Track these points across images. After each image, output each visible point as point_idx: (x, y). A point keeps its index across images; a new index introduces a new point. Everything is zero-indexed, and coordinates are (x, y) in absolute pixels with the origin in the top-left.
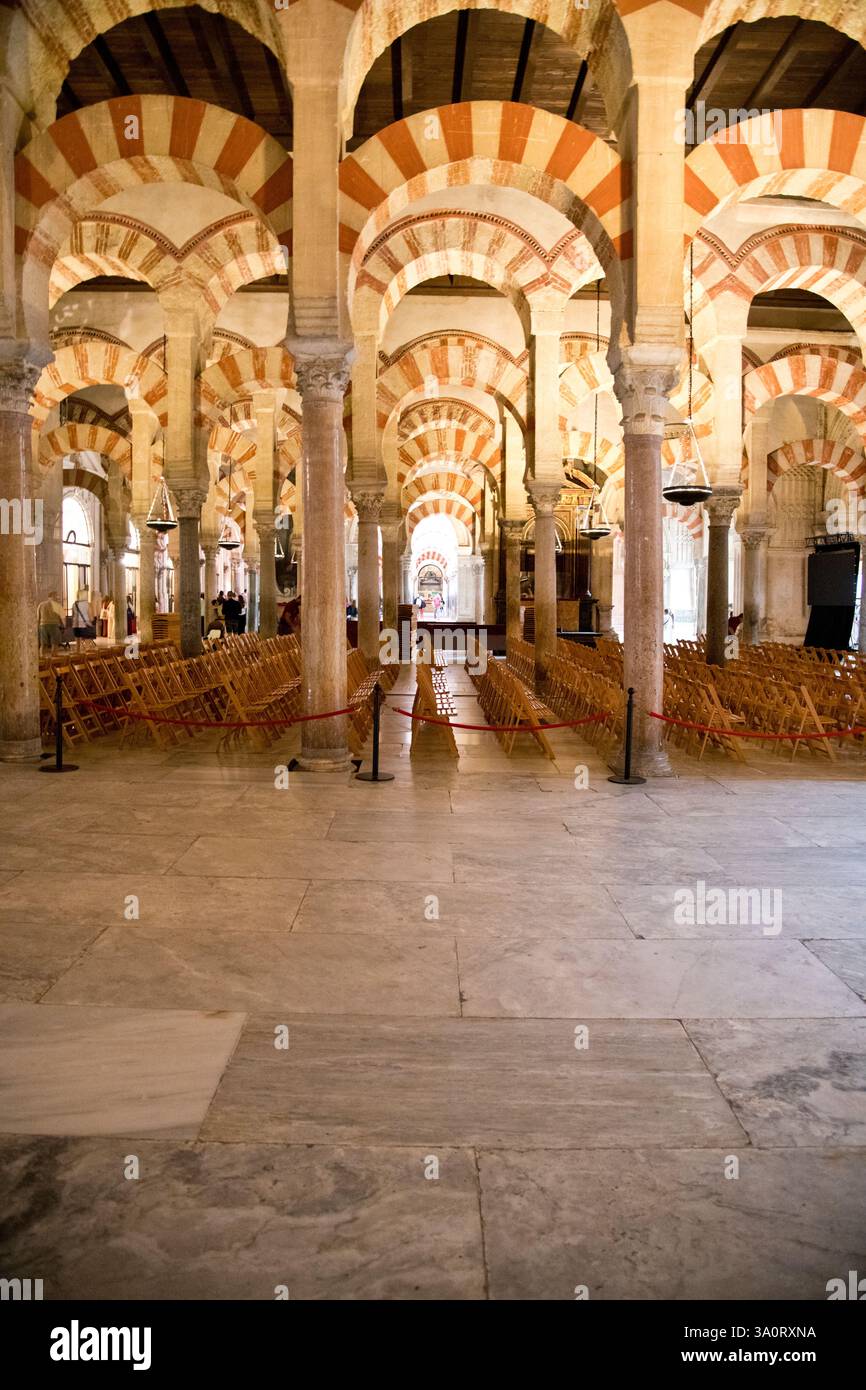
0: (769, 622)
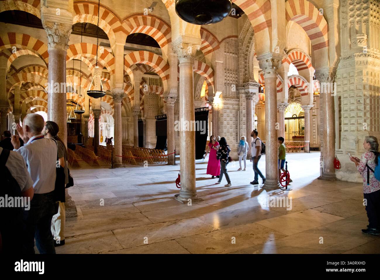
0: (129, 140)
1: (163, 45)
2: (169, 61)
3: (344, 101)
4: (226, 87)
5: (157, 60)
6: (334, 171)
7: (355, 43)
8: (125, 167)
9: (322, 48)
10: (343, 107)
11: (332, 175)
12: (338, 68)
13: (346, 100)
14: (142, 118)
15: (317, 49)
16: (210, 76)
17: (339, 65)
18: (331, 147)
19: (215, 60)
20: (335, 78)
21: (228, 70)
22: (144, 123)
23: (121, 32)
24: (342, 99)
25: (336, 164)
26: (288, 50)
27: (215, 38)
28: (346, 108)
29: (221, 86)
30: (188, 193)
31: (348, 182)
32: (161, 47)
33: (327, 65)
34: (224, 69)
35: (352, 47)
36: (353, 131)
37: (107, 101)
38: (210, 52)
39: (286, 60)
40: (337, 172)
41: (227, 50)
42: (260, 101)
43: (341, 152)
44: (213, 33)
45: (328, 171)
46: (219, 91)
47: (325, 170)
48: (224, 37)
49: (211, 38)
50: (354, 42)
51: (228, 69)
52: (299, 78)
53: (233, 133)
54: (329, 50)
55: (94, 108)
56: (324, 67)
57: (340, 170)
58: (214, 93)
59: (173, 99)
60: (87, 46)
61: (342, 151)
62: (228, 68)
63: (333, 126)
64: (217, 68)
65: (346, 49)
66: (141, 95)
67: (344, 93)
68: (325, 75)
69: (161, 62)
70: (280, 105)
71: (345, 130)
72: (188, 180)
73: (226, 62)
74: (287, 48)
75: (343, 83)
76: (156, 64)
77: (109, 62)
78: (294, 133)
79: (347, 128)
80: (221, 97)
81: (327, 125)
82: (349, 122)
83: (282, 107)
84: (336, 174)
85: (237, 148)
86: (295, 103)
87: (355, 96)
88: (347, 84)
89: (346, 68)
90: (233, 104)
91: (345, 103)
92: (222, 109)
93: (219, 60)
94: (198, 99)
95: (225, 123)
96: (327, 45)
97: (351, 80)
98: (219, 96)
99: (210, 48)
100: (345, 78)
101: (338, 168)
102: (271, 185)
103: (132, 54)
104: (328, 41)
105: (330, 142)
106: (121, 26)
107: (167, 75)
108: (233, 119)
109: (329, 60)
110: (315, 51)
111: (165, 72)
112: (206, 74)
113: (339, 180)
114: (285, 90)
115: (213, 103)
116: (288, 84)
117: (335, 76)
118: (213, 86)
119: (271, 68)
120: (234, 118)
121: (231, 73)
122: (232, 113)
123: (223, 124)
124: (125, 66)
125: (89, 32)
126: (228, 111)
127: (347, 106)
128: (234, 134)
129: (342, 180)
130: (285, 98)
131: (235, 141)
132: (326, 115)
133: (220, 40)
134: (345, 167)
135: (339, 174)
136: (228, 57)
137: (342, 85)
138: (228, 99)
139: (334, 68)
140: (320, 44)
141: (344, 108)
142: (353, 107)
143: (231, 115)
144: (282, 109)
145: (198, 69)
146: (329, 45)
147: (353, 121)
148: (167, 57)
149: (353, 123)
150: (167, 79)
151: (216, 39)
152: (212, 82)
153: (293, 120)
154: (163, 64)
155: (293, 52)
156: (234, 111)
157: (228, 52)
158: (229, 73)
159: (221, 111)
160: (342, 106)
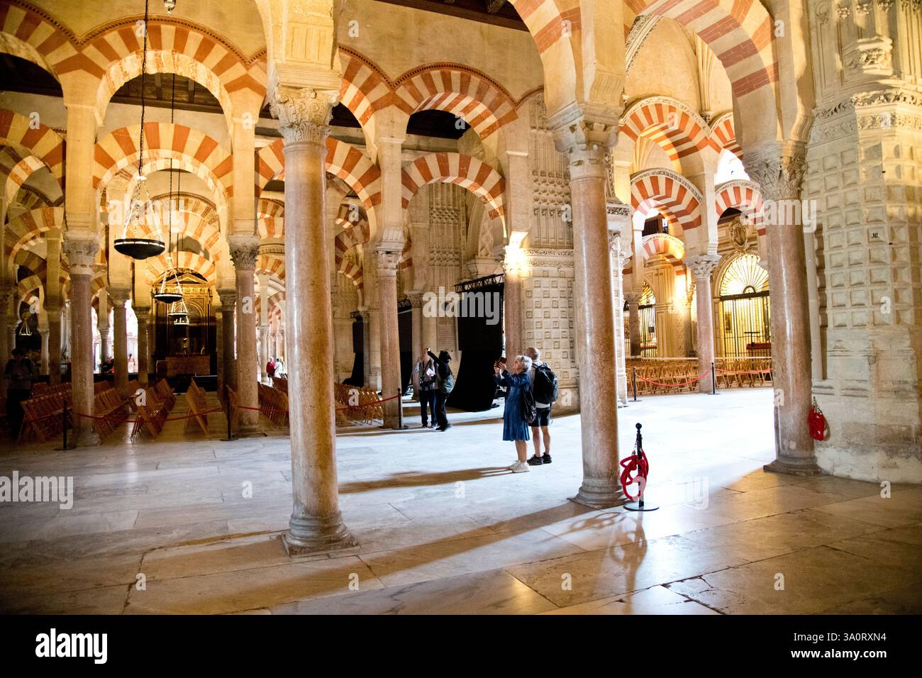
1: (365, 118)
2: (379, 158)
3: (830, 240)
4: (539, 220)
5: (345, 158)
6: (812, 448)
7: (856, 66)
8: (266, 436)
9: (758, 87)
10: (831, 255)
11: (804, 459)
12: (811, 142)
13: (839, 233)
14: (360, 309)
15: (744, 93)
16: (493, 193)
17: (813, 133)
18: (799, 375)
19: (506, 150)
20: (802, 172)
21: (543, 174)
22: (365, 322)
23: (247, 90)
24: (825, 233)
25: (816, 425)
26: (711, 114)
27: (502, 90)
28: (838, 259)
29: (525, 216)
30: (305, 523)
31: (852, 480)
32: (362, 125)
33: (775, 134)
34: (531, 173)
35: (846, 77)
36: (862, 326)
37: (270, 268)
38: (491, 129)
39: (707, 141)
40: (821, 449)
41: (538, 123)
42: (661, 255)
43: (828, 391)
44: (497, 79)
45: (793, 446)
46: (518, 230)
47: (785, 443)
48: (527, 89)
49: (492, 94)
50: (852, 63)
51: (542, 172)
52: (747, 189)
53: (562, 341)
54: (778, 90)
55: (220, 287)
56: (766, 142)
57: (829, 442)
58: (505, 236)
59: (394, 256)
60: (160, 131)
61: (831, 388)
62: (542, 168)
63: (800, 311)
64: (511, 170)
65: (830, 86)
66: (339, 251)
67: (829, 214)
68: (771, 164)
69: (357, 162)
70: (696, 262)
71: (837, 324)
72: (306, 484)
73: (536, 154)
74: (709, 110)
75: (825, 186)
76: (343, 168)
77: (218, 167)
78: (750, 334)
79: (844, 316)
80: (525, 245)
81: (783, 310)
82: (849, 301)
83: (702, 266)
84: (817, 454)
85: (574, 381)
86: (749, 256)
87: (861, 223)
88: (837, 187)
89: (833, 139)
90: (558, 265)
91: (835, 244)
92: (529, 279)
93: (517, 150)
94: (487, 255)
95: (538, 313)
96: (770, 77)
97: (847, 174)
98: (520, 244)
99: (491, 120)
100: (830, 169)
101: (821, 438)
102: (596, 493)
103: (278, 145)
104: (776, 66)
105: (794, 361)
106: (247, 76)
107: (374, 195)
108: (560, 302)
109: (781, 119)
110: (740, 99)
111: (369, 187)
112: (481, 188)
113: (828, 475)
114: (707, 220)
115: (505, 261)
116: (717, 203)
117: (803, 168)
118: (502, 218)
119: (585, 150)
120: (562, 300)
121: (552, 183)
122: (557, 287)
123: (531, 318)
124: (261, 177)
125: (202, 101)
126: (546, 282)
127: (841, 253)
128: (565, 342)
129: (835, 474)
130: (710, 242)
131: (569, 361)
132: (782, 282)
133: (517, 97)
134: (843, 434)
135: (828, 457)
136: (541, 141)
137: (823, 191)
138: (544, 249)
139: (796, 142)
140: (750, 77)
141: (833, 257)
142: (857, 255)
143: (555, 292)
144: (701, 271)
145: (459, 176)
146: (777, 78)
147: (860, 296)
148: (377, 148)
149: (862, 302)
150: (374, 205)
151: (505, 96)
152: (499, 208)
153: (745, 301)
154: (362, 167)
155: (728, 120)
156: (562, 283)
157: (541, 128)
158: (544, 182)
159: (525, 283)
160: (826, 253)
